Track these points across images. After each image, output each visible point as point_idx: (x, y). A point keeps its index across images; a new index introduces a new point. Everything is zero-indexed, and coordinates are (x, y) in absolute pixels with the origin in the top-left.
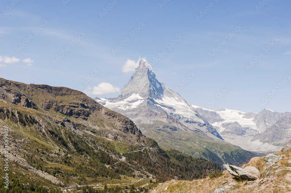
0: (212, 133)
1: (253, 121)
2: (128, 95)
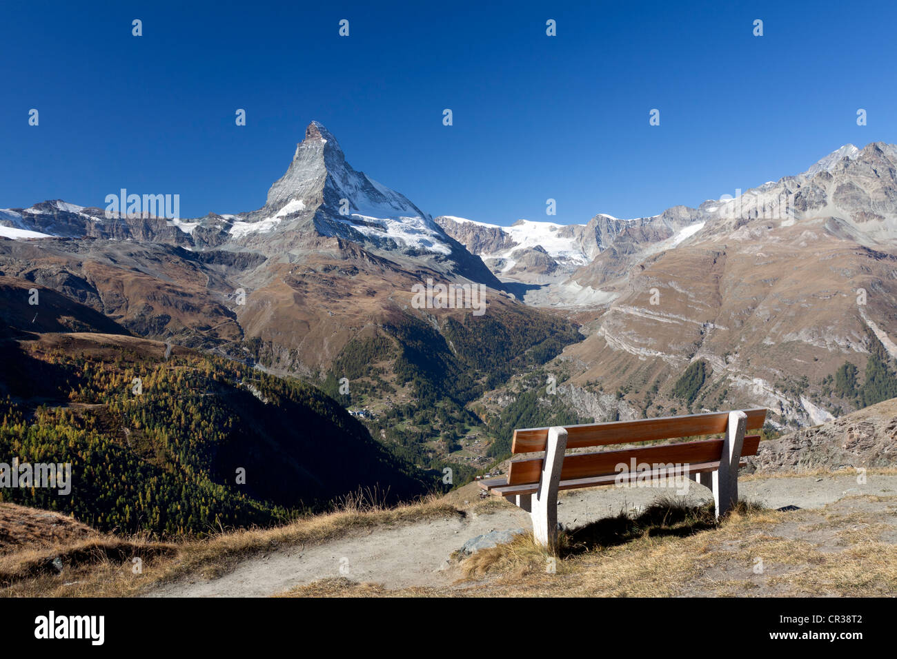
2: (281, 203)
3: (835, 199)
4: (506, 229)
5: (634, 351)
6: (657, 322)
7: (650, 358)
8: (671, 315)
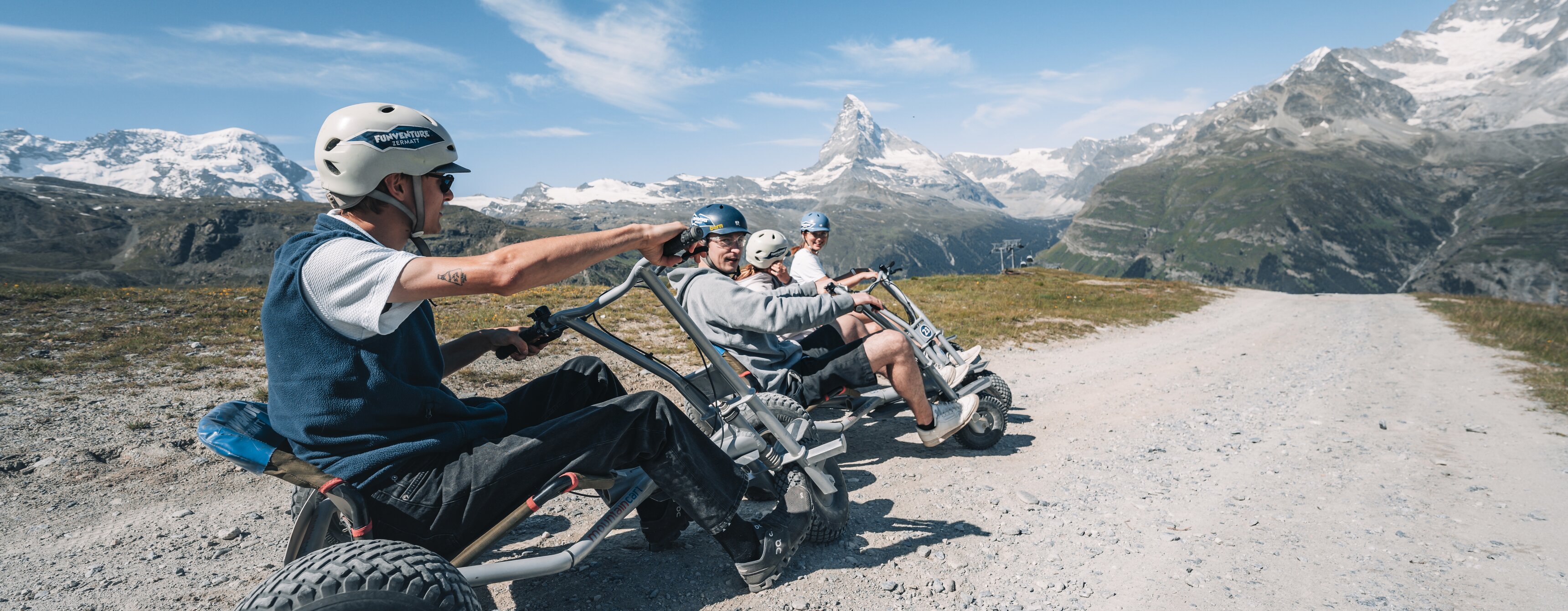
0: (970, 197)
1: (1065, 161)
2: (828, 159)
3: (1285, 109)
4: (1004, 158)
5: (1089, 253)
6: (1109, 230)
7: (1101, 259)
8: (1120, 223)
